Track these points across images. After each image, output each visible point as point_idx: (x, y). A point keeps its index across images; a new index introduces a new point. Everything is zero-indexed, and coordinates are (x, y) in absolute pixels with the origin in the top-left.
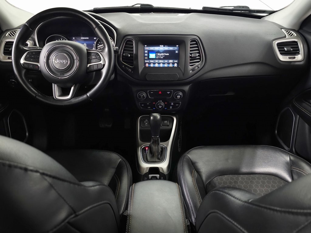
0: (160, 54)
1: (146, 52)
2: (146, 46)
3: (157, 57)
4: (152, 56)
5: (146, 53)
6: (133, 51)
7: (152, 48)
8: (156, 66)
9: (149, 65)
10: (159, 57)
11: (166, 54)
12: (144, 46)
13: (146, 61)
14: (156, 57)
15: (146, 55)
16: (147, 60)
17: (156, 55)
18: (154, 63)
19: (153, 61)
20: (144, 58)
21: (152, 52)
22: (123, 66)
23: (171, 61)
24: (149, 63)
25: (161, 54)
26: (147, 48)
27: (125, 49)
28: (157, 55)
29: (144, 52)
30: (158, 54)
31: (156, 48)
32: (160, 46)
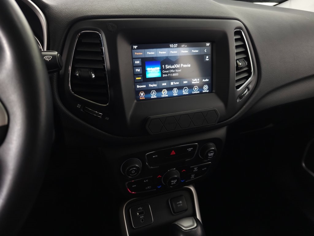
0: (170, 67)
1: (137, 62)
2: (137, 48)
3: (165, 73)
4: (153, 72)
5: (137, 66)
6: (103, 61)
7: (151, 53)
8: (163, 96)
9: (148, 96)
10: (169, 73)
11: (185, 66)
12: (132, 48)
13: (138, 87)
14: (162, 74)
15: (138, 70)
16: (140, 83)
17: (162, 70)
18: (159, 90)
19: (155, 85)
20: (135, 79)
21: (153, 61)
22: (79, 106)
23: (196, 80)
24: (148, 91)
25: (173, 67)
26: (139, 53)
27: (77, 58)
28: (166, 70)
29: (133, 63)
30: (167, 67)
31: (162, 52)
32: (169, 47)
